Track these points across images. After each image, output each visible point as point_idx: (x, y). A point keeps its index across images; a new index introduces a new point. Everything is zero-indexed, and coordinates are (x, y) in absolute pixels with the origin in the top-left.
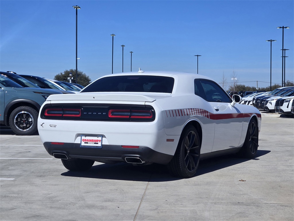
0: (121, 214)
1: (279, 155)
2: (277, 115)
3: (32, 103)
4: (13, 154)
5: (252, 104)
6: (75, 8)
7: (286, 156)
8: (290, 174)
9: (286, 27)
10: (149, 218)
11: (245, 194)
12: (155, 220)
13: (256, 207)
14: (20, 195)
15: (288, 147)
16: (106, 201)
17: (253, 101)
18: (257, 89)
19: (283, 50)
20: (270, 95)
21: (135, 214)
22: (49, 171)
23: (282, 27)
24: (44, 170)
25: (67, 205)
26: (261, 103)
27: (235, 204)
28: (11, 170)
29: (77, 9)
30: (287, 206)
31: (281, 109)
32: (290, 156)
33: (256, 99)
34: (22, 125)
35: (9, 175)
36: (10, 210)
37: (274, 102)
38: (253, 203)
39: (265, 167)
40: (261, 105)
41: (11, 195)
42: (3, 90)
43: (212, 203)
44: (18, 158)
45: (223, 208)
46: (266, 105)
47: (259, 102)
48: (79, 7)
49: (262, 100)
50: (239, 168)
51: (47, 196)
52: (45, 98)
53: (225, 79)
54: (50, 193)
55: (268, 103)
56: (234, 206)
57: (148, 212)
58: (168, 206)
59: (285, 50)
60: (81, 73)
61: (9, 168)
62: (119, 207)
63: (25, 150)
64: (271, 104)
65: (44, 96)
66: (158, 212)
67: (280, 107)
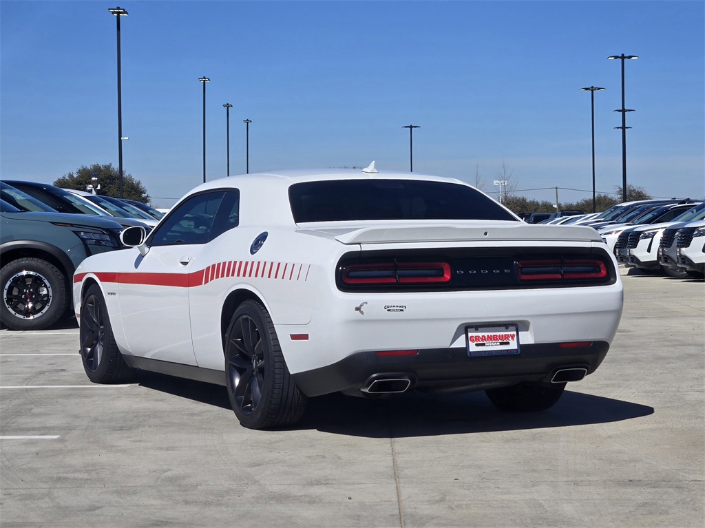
0: (365, 513)
1: (673, 365)
3: (48, 249)
4: (26, 376)
6: (113, 13)
7: (692, 368)
9: (630, 57)
10: (435, 521)
11: (635, 461)
12: (452, 525)
13: (677, 490)
14: (94, 475)
15: (688, 347)
16: (310, 484)
20: (600, 221)
21: (396, 512)
22: (135, 415)
23: (620, 55)
24: (122, 412)
25: (223, 496)
27: (622, 484)
28: (39, 415)
29: (118, 17)
34: (23, 306)
36: (87, 510)
37: (612, 239)
38: (664, 481)
39: (654, 394)
41: (71, 475)
43: (568, 483)
44: (42, 385)
45: (598, 494)
48: (124, 10)
51: (163, 476)
52: (79, 237)
54: (165, 467)
56: (624, 490)
57: (426, 507)
58: (467, 492)
61: (32, 411)
62: (350, 498)
63: (50, 367)
65: (77, 233)
66: (451, 508)
67: (631, 249)
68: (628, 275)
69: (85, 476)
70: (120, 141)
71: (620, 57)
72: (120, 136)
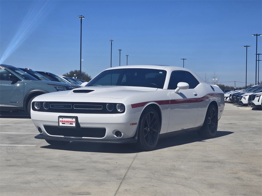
0: (119, 166)
1: (245, 133)
2: (249, 108)
5: (229, 99)
6: (80, 17)
7: (250, 134)
8: (251, 145)
9: (259, 35)
10: (139, 169)
11: (213, 157)
12: (144, 170)
13: (221, 164)
14: (42, 155)
15: (253, 129)
16: (107, 159)
17: (230, 97)
18: (235, 88)
19: (257, 54)
20: (244, 92)
21: (129, 166)
25: (78, 161)
26: (237, 98)
27: (204, 162)
29: (81, 19)
30: (244, 163)
31: (253, 103)
32: (254, 134)
33: (232, 95)
35: (32, 143)
36: (35, 163)
37: (247, 97)
38: (218, 161)
40: (236, 100)
41: (35, 155)
42: (23, 83)
43: (187, 161)
45: (195, 164)
46: (241, 100)
47: (235, 97)
48: (83, 16)
49: (238, 96)
50: (211, 141)
51: (63, 156)
53: (206, 79)
55: (243, 98)
56: (204, 163)
57: (139, 165)
58: (154, 162)
59: (259, 54)
60: (84, 73)
61: (31, 139)
62: (117, 163)
64: (245, 99)
65: (56, 88)
66: (146, 166)
67: (252, 101)
68: (252, 110)
69: (39, 155)
70: (81, 61)
71: (256, 35)
72: (81, 59)
